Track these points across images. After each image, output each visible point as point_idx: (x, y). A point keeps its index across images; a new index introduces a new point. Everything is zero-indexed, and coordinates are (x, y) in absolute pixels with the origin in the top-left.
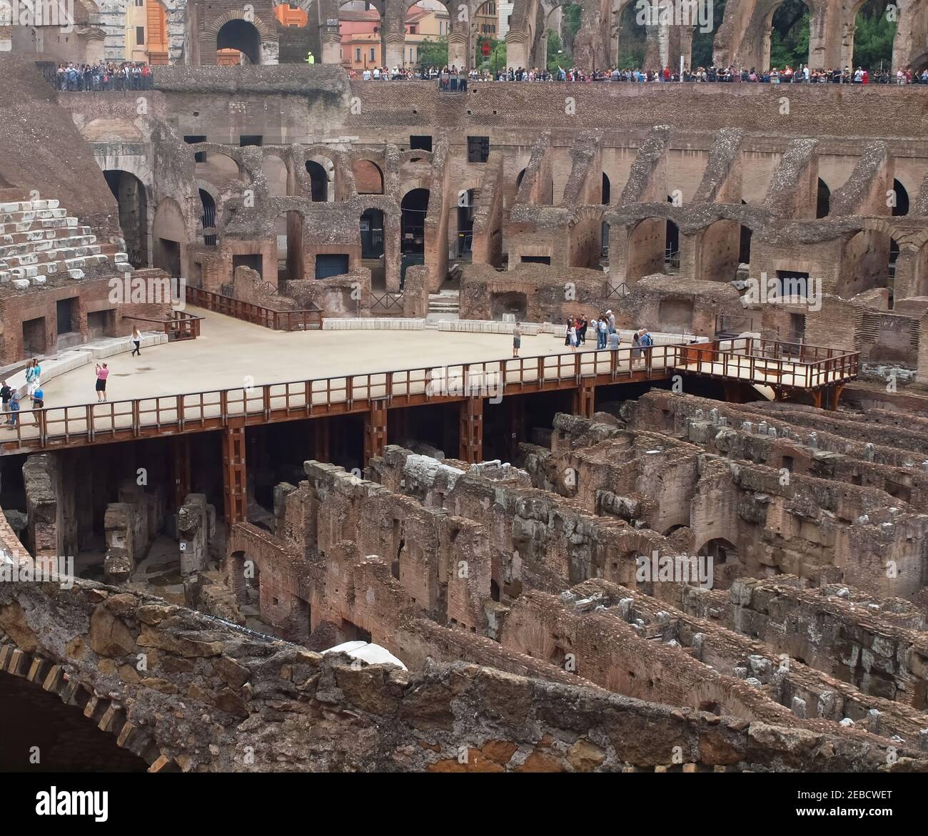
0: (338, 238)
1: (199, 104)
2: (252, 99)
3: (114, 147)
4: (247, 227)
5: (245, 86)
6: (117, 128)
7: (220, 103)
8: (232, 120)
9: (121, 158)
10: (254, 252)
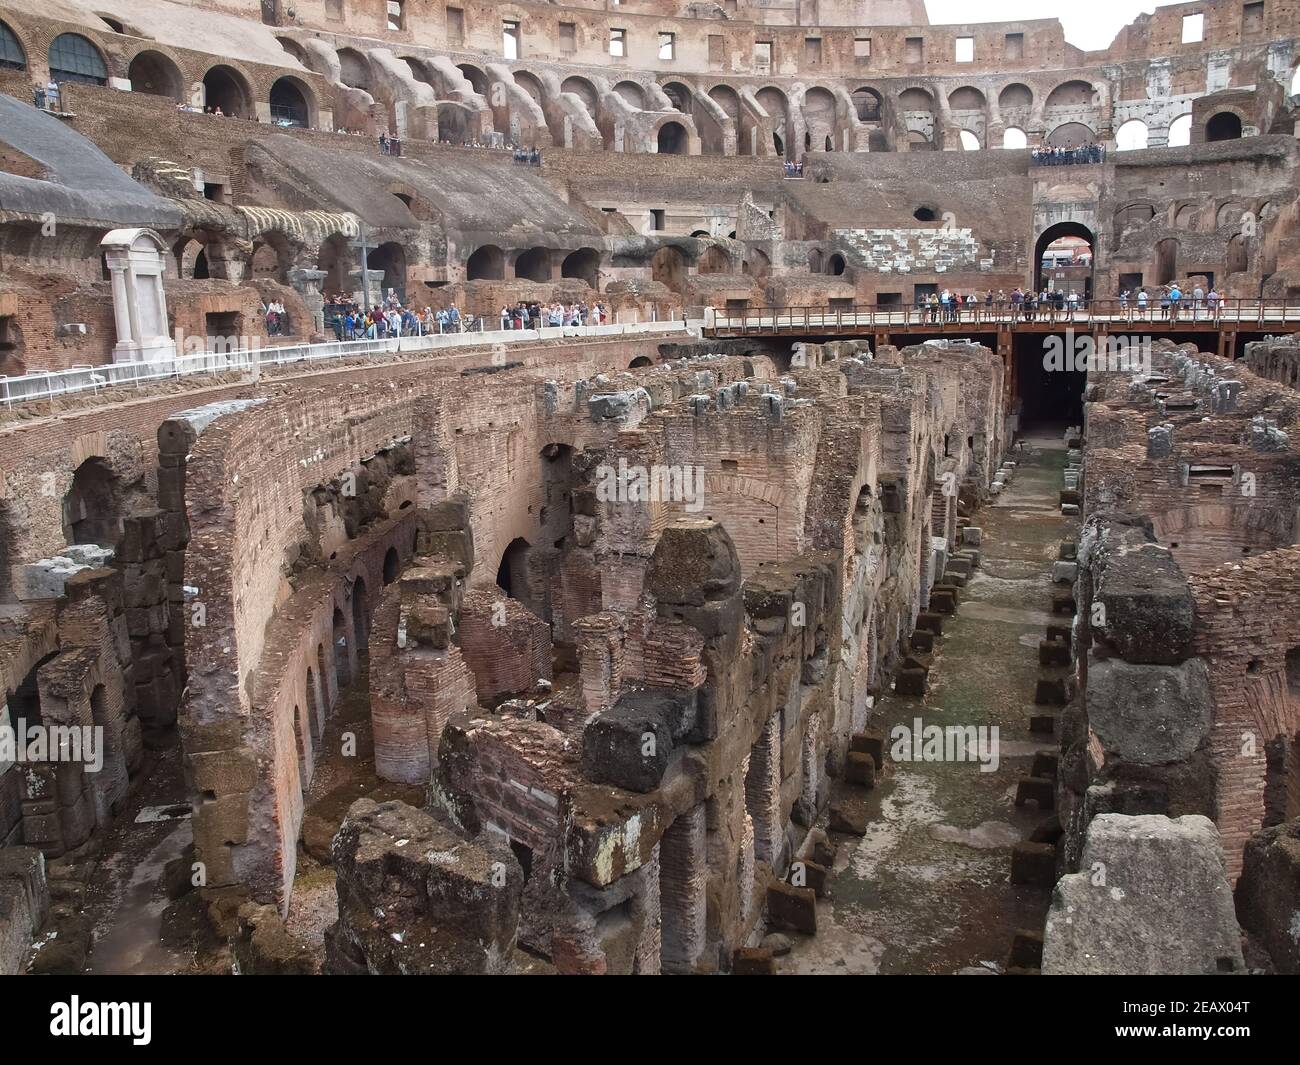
0: (1206, 259)
1: (1163, 176)
2: (1207, 168)
3: (1068, 205)
4: (1131, 252)
5: (1199, 158)
6: (1072, 191)
7: (1181, 173)
8: (1191, 187)
9: (1074, 213)
10: (1136, 271)
